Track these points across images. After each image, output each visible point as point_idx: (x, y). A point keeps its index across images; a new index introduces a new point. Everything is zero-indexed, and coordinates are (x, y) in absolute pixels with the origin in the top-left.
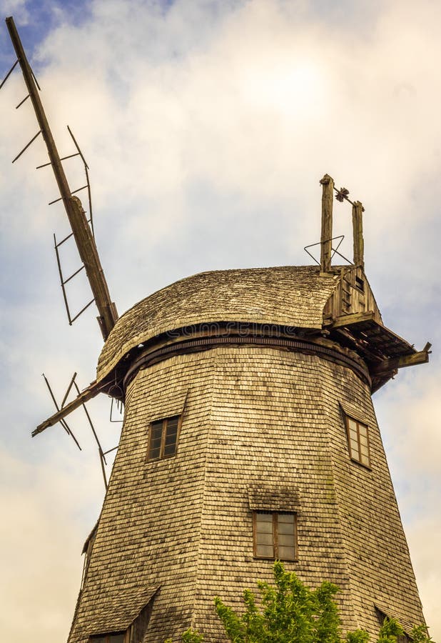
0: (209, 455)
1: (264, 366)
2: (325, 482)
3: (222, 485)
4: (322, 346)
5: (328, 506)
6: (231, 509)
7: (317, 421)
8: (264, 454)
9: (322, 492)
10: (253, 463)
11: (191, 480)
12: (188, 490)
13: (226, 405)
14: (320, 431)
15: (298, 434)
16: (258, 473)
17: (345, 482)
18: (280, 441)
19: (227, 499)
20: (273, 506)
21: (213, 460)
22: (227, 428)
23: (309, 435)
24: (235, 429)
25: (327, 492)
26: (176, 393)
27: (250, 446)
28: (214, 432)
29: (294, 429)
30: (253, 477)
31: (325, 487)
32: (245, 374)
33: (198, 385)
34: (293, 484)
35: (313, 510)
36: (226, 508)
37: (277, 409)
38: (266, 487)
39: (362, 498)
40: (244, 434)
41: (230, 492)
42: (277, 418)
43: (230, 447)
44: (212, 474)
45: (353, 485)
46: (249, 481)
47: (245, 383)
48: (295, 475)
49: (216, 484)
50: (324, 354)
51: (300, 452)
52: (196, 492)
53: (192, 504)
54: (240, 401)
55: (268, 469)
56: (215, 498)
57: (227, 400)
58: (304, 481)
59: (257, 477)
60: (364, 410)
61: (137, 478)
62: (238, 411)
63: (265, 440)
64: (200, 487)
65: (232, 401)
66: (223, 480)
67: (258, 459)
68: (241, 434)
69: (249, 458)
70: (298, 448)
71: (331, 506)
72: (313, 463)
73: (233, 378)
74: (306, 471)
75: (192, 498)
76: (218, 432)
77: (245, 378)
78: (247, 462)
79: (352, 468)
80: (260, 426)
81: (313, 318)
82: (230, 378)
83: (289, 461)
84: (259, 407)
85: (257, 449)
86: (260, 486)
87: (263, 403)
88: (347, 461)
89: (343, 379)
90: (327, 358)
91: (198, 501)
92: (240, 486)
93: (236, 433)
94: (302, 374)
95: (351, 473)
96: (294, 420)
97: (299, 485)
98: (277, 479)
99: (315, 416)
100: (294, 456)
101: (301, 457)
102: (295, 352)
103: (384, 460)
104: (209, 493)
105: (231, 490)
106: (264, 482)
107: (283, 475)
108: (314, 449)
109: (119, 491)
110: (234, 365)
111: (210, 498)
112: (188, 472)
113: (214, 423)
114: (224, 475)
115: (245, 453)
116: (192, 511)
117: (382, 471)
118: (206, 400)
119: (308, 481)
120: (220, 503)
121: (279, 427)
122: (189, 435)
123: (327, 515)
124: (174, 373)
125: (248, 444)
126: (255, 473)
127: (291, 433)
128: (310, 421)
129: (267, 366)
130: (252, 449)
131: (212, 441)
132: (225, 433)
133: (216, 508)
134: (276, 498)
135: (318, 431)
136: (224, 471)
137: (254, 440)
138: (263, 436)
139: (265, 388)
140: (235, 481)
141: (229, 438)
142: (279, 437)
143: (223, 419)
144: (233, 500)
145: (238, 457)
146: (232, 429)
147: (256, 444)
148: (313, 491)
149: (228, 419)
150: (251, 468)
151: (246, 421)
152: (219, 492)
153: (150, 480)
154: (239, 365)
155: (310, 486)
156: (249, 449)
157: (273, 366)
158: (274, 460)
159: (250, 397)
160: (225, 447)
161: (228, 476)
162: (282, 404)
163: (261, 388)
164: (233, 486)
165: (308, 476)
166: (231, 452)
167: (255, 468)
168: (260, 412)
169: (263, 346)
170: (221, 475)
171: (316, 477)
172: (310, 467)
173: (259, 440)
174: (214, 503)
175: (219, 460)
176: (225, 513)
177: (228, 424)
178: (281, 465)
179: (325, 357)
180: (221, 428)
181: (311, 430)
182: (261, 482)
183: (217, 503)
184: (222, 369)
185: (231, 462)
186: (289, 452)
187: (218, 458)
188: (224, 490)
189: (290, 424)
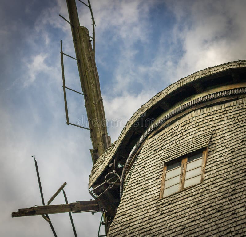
12: (225, 204)
26: (196, 138)
112: (223, 189)
122: (218, 162)
153: (166, 211)
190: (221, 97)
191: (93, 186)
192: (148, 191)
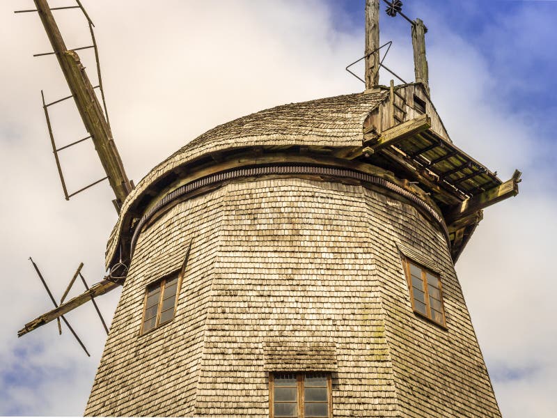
0: (212, 310)
1: (290, 199)
2: (373, 334)
3: (228, 345)
4: (369, 174)
5: (377, 364)
6: (239, 374)
7: (362, 262)
8: (287, 305)
9: (368, 347)
10: (272, 316)
11: (188, 344)
12: (184, 357)
13: (237, 248)
14: (367, 273)
15: (336, 278)
16: (279, 328)
17: (404, 336)
18: (311, 288)
19: (234, 363)
20: (297, 366)
21: (217, 316)
22: (237, 276)
23: (350, 278)
24: (248, 276)
25: (376, 347)
26: (177, 247)
27: (269, 296)
28: (220, 281)
29: (330, 272)
30: (272, 334)
31: (372, 340)
32: (264, 211)
33: (203, 231)
34: (327, 339)
35: (356, 370)
36: (232, 374)
37: (307, 250)
38: (289, 344)
39: (431, 361)
40: (260, 282)
41: (239, 354)
42: (307, 261)
43: (241, 299)
44: (214, 333)
45: (416, 342)
46: (266, 339)
47: (264, 221)
48: (330, 328)
49: (220, 345)
50: (372, 185)
51: (338, 300)
52: (193, 358)
53: (187, 374)
54: (257, 243)
55: (293, 322)
56: (218, 362)
57: (238, 243)
58: (344, 334)
59: (277, 334)
60: (435, 259)
61: (127, 358)
62: (254, 254)
63: (289, 288)
64: (199, 350)
65: (246, 244)
66: (230, 339)
67: (279, 310)
68: (256, 282)
69: (267, 310)
70: (335, 294)
71: (380, 364)
72: (356, 311)
73: (247, 217)
74: (346, 322)
75: (188, 366)
76: (225, 282)
77: (263, 216)
78: (263, 316)
79: (416, 322)
80: (283, 271)
81: (350, 134)
82: (243, 217)
83: (323, 311)
84: (282, 249)
85: (279, 299)
86: (280, 344)
87: (288, 244)
88: (409, 314)
89: (401, 217)
90: (377, 189)
91: (195, 368)
92: (252, 345)
93: (249, 282)
94: (342, 207)
95: (414, 328)
96: (329, 261)
97: (336, 340)
98: (305, 334)
99: (360, 256)
100: (329, 305)
101: (340, 306)
102: (332, 182)
103: (469, 322)
104: (209, 357)
105: (239, 351)
106: (287, 339)
107: (314, 328)
108: (358, 294)
109: (107, 377)
110: (249, 201)
111: (210, 362)
112: (186, 335)
113: (220, 271)
114: (232, 333)
115: (261, 305)
116: (186, 383)
117: (464, 333)
118: (212, 246)
119: (349, 334)
120: (223, 368)
121: (308, 272)
122: (190, 292)
123: (375, 376)
124: (176, 224)
125: (265, 293)
126: (275, 328)
127: (325, 277)
128: (352, 261)
129: (293, 199)
130: (271, 299)
131: (216, 293)
132: (235, 282)
133: (218, 374)
134: (302, 357)
135: (364, 273)
136: (232, 327)
137: (274, 288)
138: (287, 283)
139: (291, 226)
140: (246, 340)
141: (240, 287)
142: (308, 282)
143: (232, 265)
144: (242, 363)
145: (251, 310)
146: (244, 276)
147: (277, 294)
148: (355, 346)
149: (239, 265)
150: (270, 322)
151: (264, 265)
152: (223, 354)
153: (141, 356)
154: (256, 201)
155: (352, 340)
156: (267, 299)
157: (301, 199)
158: (301, 311)
159: (270, 238)
160: (233, 299)
161: (236, 334)
162: (313, 244)
163: (285, 226)
164: (244, 345)
165: (348, 328)
166: (242, 305)
167: (274, 322)
168: (283, 255)
169: (287, 176)
170: (227, 333)
171: (360, 328)
172: (352, 317)
173: (281, 288)
174: (215, 368)
175: (225, 315)
176: (231, 380)
177: (238, 271)
178: (311, 317)
179: (374, 188)
180: (230, 276)
181: (353, 272)
182: (282, 339)
183: (219, 368)
184: (233, 208)
185: (241, 316)
186: (323, 300)
187: (224, 312)
188: (230, 351)
189: (324, 266)
190: (203, 186)
191: (111, 266)
192: (132, 321)
